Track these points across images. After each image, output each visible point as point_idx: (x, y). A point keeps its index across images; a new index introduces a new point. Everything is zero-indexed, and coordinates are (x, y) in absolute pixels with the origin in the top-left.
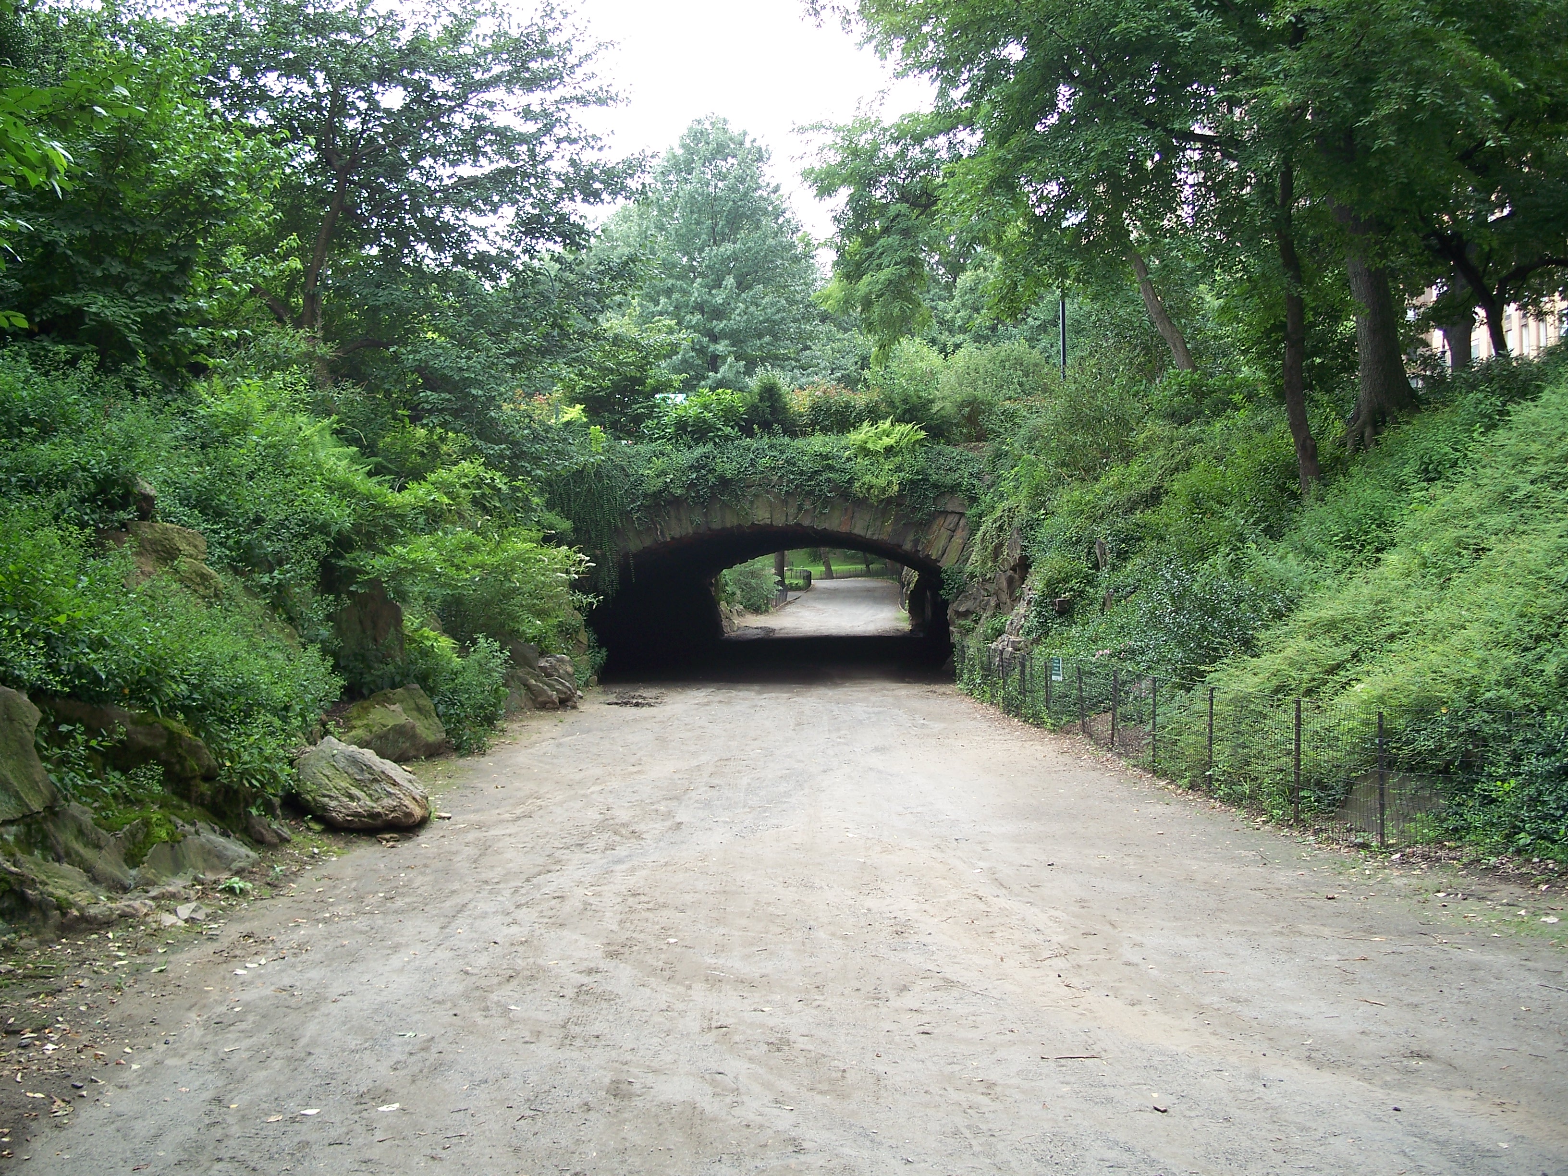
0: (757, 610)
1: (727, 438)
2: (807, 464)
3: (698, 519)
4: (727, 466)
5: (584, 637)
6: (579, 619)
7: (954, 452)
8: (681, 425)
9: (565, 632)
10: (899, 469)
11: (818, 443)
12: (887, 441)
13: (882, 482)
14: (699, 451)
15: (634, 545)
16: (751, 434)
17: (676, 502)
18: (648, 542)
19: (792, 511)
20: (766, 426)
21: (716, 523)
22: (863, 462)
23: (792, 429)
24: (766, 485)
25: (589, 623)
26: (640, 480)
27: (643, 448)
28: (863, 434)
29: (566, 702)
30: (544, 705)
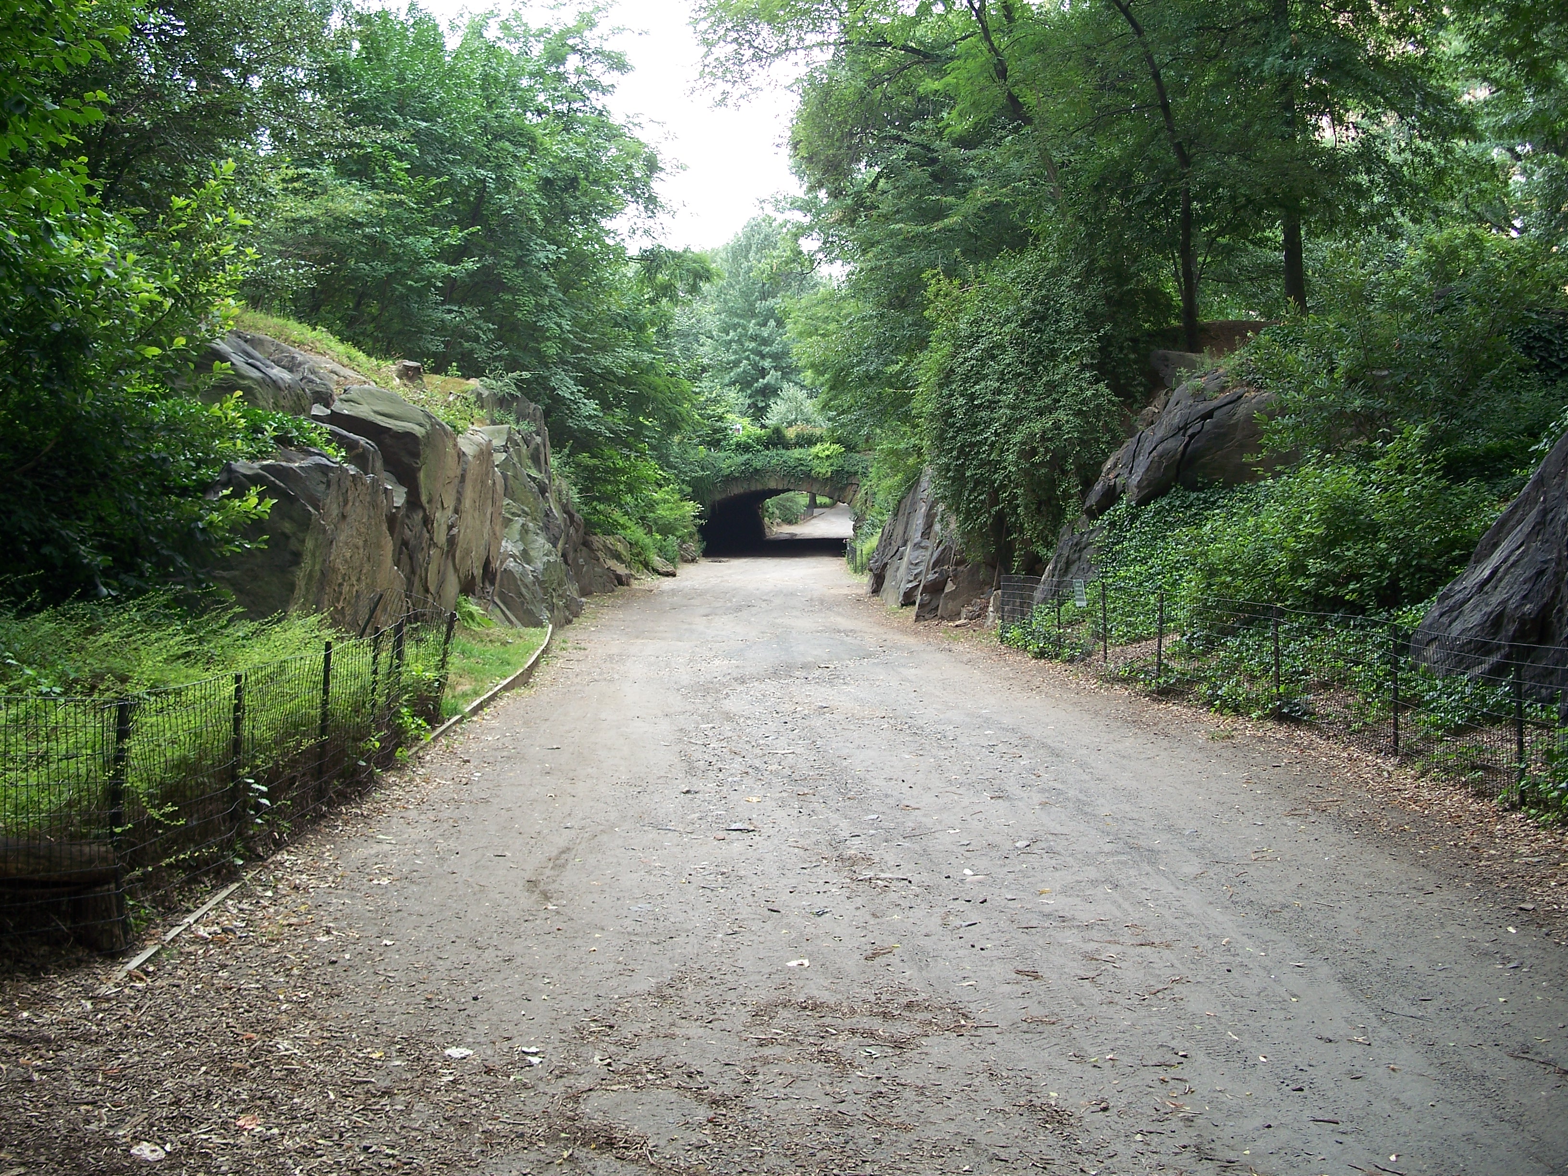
0: (790, 523)
1: (758, 451)
2: (792, 463)
3: (745, 486)
4: (758, 464)
5: (696, 537)
6: (694, 529)
7: (857, 456)
8: (738, 445)
9: (691, 535)
10: (832, 465)
11: (797, 453)
12: (827, 453)
13: (824, 471)
14: (746, 456)
15: (718, 497)
16: (768, 449)
17: (736, 479)
18: (724, 496)
19: (786, 483)
20: (775, 445)
21: (753, 489)
22: (816, 462)
23: (787, 446)
24: (774, 471)
25: (698, 531)
26: (721, 470)
27: (722, 454)
28: (817, 449)
29: (693, 560)
30: (687, 561)
